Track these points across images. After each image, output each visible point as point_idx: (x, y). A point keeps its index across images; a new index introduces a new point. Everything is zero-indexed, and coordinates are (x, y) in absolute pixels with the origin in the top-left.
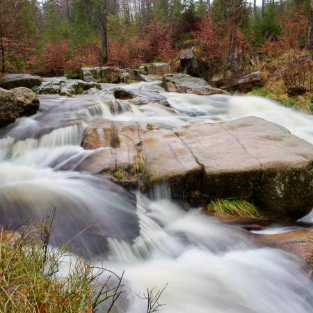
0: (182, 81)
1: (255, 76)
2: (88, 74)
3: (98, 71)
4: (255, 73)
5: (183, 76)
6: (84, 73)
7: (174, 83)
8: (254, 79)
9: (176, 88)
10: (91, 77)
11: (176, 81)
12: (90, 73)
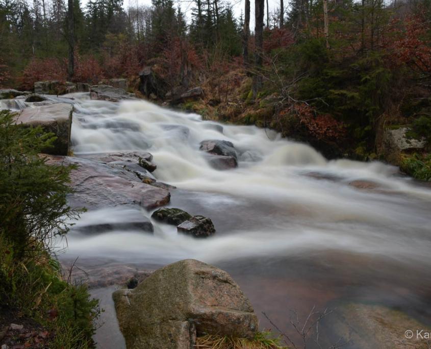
0: (105, 91)
1: (196, 91)
2: (39, 87)
3: (47, 85)
4: (196, 88)
5: (106, 87)
6: (36, 86)
7: (97, 93)
8: (195, 93)
9: (98, 96)
10: (41, 90)
11: (99, 91)
12: (41, 86)
